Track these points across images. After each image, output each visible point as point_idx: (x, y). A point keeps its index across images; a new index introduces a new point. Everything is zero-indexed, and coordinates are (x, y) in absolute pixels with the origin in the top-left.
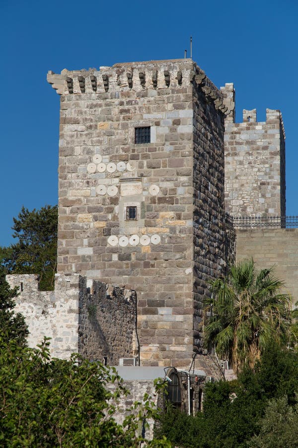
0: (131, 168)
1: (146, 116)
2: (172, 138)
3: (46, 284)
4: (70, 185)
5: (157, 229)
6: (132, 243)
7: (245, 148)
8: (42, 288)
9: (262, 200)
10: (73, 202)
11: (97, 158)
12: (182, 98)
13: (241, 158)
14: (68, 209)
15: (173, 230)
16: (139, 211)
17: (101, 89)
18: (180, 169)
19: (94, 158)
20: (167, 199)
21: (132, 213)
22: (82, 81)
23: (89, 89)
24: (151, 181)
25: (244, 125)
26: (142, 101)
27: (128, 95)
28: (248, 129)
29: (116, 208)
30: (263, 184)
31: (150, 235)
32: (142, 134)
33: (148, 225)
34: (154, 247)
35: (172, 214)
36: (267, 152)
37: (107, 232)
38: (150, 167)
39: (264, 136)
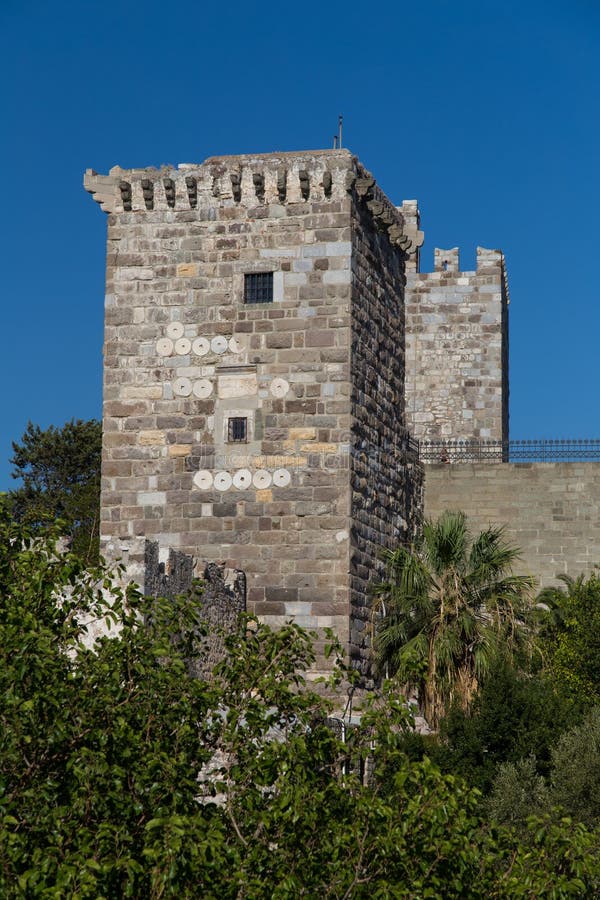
0: (236, 347)
1: (265, 253)
2: (312, 293)
3: (88, 554)
4: (126, 377)
5: (285, 459)
6: (238, 484)
7: (439, 318)
9: (468, 414)
10: (130, 409)
11: (175, 329)
12: (332, 221)
13: (430, 337)
14: (121, 423)
15: (314, 461)
16: (251, 427)
17: (183, 204)
18: (326, 350)
19: (169, 329)
20: (303, 405)
21: (238, 429)
22: (148, 187)
23: (160, 202)
24: (273, 372)
25: (436, 276)
26: (259, 226)
27: (232, 214)
28: (443, 283)
29: (210, 420)
30: (470, 384)
31: (271, 469)
32: (259, 286)
33: (267, 451)
34: (278, 493)
35: (312, 431)
36: (477, 327)
37: (192, 464)
38: (273, 345)
39: (473, 298)
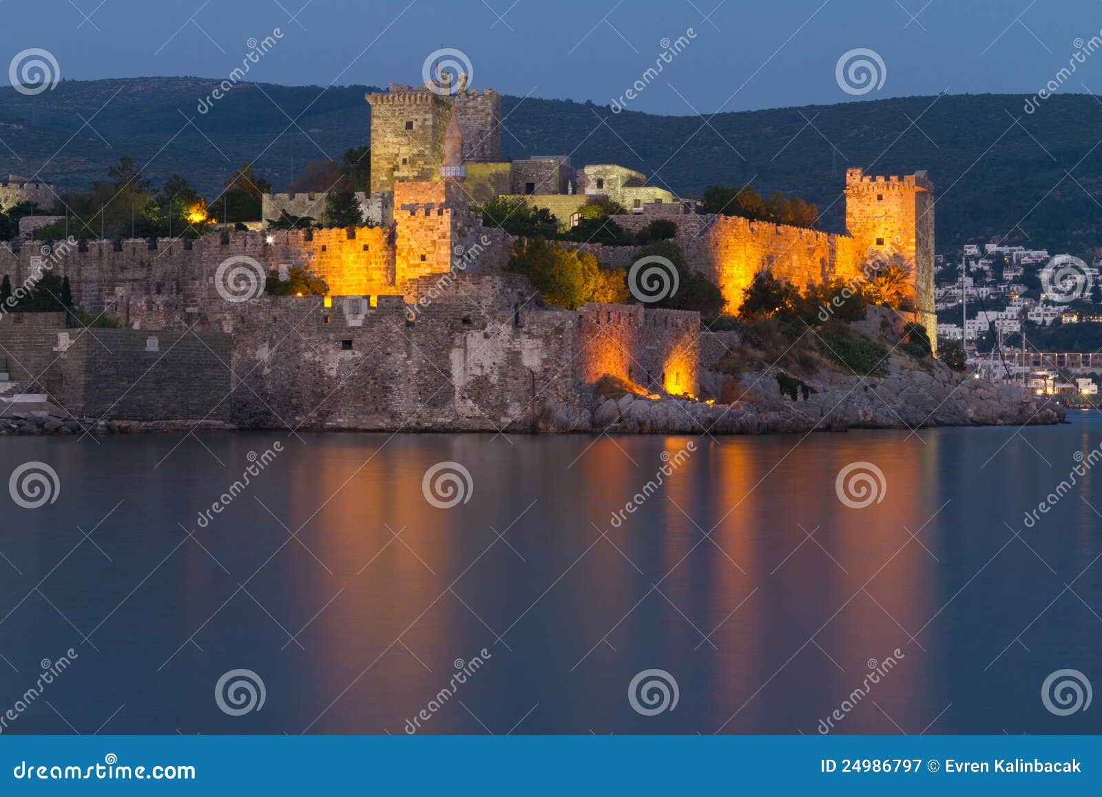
0: (404, 140)
1: (411, 116)
2: (423, 127)
3: (368, 196)
4: (376, 147)
6: (405, 175)
7: (472, 111)
8: (367, 198)
10: (378, 155)
11: (389, 135)
12: (428, 108)
13: (469, 116)
14: (375, 158)
15: (423, 169)
16: (408, 160)
17: (391, 103)
18: (426, 141)
19: (387, 135)
20: (421, 155)
21: (405, 161)
22: (382, 98)
23: (385, 102)
24: (413, 147)
25: (471, 97)
26: (410, 109)
27: (403, 105)
28: (473, 100)
29: (398, 159)
30: (481, 131)
31: (413, 171)
32: (409, 125)
33: (412, 167)
34: (415, 177)
37: (394, 169)
38: (413, 140)
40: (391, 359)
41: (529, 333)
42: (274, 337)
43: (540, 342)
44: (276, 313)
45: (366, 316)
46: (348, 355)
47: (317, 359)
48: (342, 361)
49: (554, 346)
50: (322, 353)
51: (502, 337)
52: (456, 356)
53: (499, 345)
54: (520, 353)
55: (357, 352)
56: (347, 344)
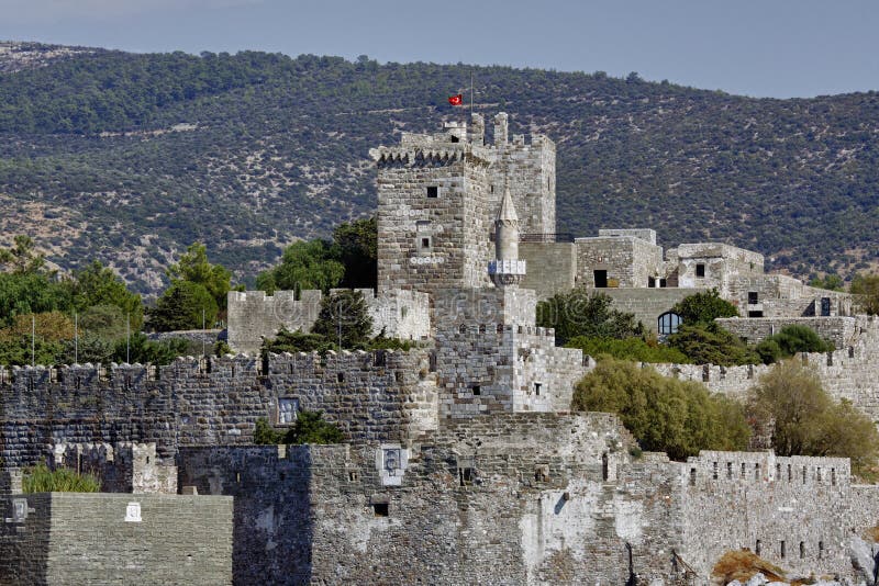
1: (434, 180)
2: (451, 195)
3: (376, 294)
4: (385, 224)
5: (442, 254)
6: (426, 262)
9: (527, 209)
10: (387, 236)
11: (403, 207)
14: (384, 240)
15: (452, 254)
16: (430, 242)
18: (456, 215)
20: (448, 235)
21: (426, 242)
24: (437, 223)
28: (517, 150)
29: (416, 240)
31: (437, 257)
32: (432, 192)
33: (436, 251)
34: (440, 265)
35: (451, 244)
37: (409, 255)
38: (437, 213)
39: (530, 157)
40: (441, 529)
41: (624, 493)
42: (282, 499)
43: (639, 505)
44: (284, 468)
45: (406, 471)
46: (382, 523)
47: (340, 529)
48: (375, 531)
49: (658, 509)
50: (348, 521)
51: (588, 498)
52: (527, 524)
53: (585, 509)
54: (612, 520)
55: (394, 520)
56: (382, 509)
